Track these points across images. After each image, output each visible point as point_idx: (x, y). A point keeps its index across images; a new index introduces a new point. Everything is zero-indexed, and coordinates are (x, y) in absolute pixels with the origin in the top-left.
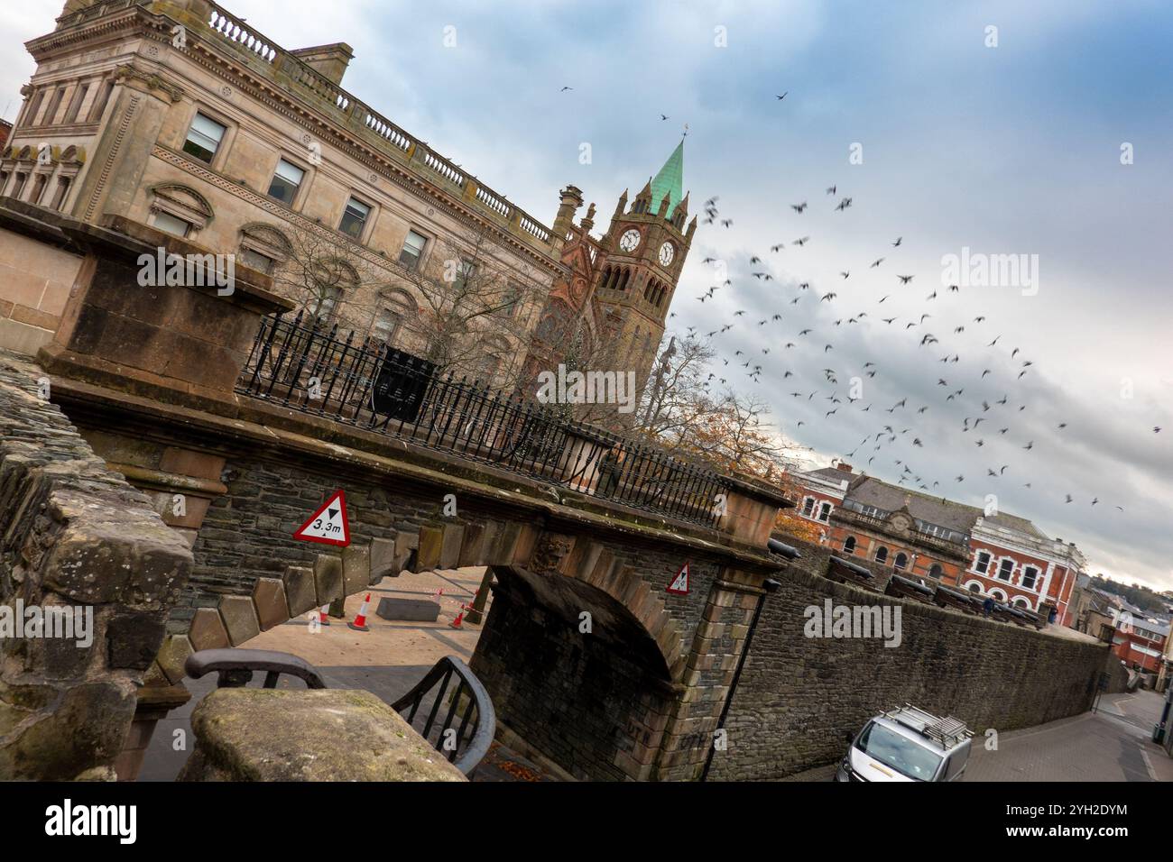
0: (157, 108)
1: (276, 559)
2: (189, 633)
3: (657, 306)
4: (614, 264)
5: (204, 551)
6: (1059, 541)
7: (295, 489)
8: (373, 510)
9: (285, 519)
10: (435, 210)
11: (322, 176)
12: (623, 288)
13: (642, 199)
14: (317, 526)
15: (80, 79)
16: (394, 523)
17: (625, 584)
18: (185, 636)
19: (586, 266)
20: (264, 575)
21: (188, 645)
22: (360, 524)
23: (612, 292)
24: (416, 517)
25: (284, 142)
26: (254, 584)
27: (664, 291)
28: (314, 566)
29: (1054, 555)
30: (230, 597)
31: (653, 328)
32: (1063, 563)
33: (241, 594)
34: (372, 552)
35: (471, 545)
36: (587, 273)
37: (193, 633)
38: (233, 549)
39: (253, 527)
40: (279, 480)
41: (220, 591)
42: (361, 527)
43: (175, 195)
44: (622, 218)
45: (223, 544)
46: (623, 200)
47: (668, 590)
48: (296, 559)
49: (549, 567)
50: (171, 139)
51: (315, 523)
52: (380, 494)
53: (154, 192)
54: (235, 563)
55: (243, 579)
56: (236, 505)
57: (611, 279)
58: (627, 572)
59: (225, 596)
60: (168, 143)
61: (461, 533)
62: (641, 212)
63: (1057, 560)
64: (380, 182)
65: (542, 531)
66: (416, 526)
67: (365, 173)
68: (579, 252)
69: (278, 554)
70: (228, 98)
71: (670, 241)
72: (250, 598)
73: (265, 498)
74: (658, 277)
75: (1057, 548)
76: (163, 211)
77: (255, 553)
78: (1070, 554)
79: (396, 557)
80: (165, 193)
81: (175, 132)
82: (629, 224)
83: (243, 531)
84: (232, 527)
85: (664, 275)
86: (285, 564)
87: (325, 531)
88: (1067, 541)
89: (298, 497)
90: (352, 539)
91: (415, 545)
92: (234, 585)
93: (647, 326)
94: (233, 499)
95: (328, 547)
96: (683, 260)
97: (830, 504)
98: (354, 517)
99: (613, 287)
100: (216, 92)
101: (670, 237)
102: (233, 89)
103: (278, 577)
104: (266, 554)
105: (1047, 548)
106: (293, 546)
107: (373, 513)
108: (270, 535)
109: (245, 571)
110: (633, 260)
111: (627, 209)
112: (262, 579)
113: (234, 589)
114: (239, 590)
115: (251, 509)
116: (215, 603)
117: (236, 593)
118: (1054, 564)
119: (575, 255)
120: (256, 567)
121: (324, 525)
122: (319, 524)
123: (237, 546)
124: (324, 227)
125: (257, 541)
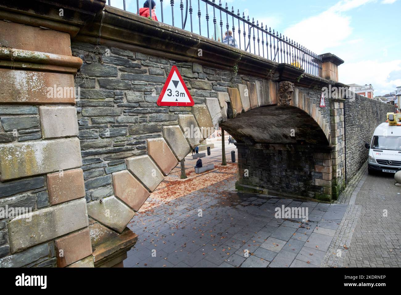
1: (152, 123)
2: (114, 193)
5: (94, 127)
6: (366, 85)
7: (143, 68)
8: (198, 79)
9: (145, 92)
14: (170, 94)
16: (213, 87)
17: (309, 106)
18: (113, 197)
20: (151, 137)
21: (118, 203)
22: (195, 90)
24: (222, 82)
26: (145, 145)
28: (179, 124)
29: (366, 89)
30: (132, 158)
32: (369, 91)
33: (139, 155)
34: (208, 106)
35: (253, 94)
37: (117, 192)
38: (117, 121)
39: (125, 102)
40: (128, 61)
41: (122, 156)
42: (196, 91)
45: (108, 119)
47: (320, 107)
48: (165, 121)
49: (289, 99)
51: (167, 92)
52: (198, 68)
54: (123, 132)
55: (136, 144)
58: (308, 100)
59: (128, 159)
63: (368, 91)
65: (277, 83)
66: (225, 87)
69: (152, 119)
72: (147, 156)
73: (124, 77)
75: (366, 87)
77: (136, 122)
78: (370, 87)
79: (221, 108)
83: (118, 106)
84: (108, 105)
86: (160, 126)
87: (176, 97)
88: (368, 84)
89: (148, 74)
90: (195, 101)
91: (228, 99)
92: (131, 150)
94: (98, 81)
95: (182, 108)
98: (189, 86)
103: (159, 136)
104: (144, 121)
105: (363, 89)
106: (159, 112)
107: (199, 81)
108: (140, 106)
109: (135, 137)
112: (149, 140)
113: (133, 152)
114: (136, 152)
115: (116, 87)
116: (123, 166)
117: (134, 155)
118: (367, 92)
120: (141, 132)
121: (174, 93)
122: (170, 92)
123: (119, 119)
125: (133, 112)
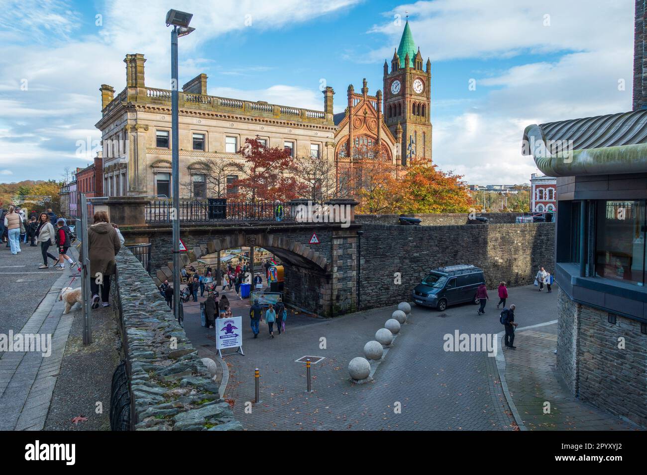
0: (142, 136)
3: (423, 115)
4: (391, 103)
5: (153, 258)
8: (191, 241)
9: (168, 248)
10: (264, 126)
11: (211, 133)
12: (400, 114)
13: (394, 62)
15: (116, 134)
16: (198, 243)
17: (288, 243)
19: (372, 112)
23: (395, 118)
25: (191, 127)
26: (167, 264)
27: (424, 106)
28: (180, 257)
31: (425, 129)
33: (165, 266)
34: (194, 251)
35: (224, 243)
36: (374, 115)
39: (162, 251)
40: (164, 239)
42: (189, 245)
43: (160, 165)
44: (388, 77)
45: (156, 256)
46: (386, 66)
47: (310, 243)
50: (151, 145)
53: (152, 166)
54: (161, 260)
55: (164, 263)
56: (156, 247)
57: (393, 111)
58: (287, 241)
60: (150, 147)
61: (219, 241)
62: (396, 70)
64: (236, 125)
65: (247, 235)
67: (227, 124)
68: (365, 106)
69: (170, 256)
70: (164, 120)
71: (418, 78)
72: (167, 267)
73: (162, 244)
74: (417, 100)
76: (158, 173)
79: (202, 251)
80: (156, 165)
81: (151, 142)
82: (393, 79)
83: (160, 252)
84: (157, 252)
85: (421, 98)
90: (188, 249)
91: (206, 247)
92: (163, 265)
93: (420, 129)
95: (182, 252)
96: (429, 86)
97: (552, 188)
98: (186, 243)
99: (395, 116)
100: (160, 120)
101: (417, 76)
102: (165, 116)
104: (167, 256)
108: (166, 252)
109: (164, 261)
110: (400, 97)
111: (390, 71)
112: (168, 262)
115: (159, 247)
116: (160, 269)
119: (364, 109)
120: (166, 259)
123: (160, 256)
124: (219, 153)
